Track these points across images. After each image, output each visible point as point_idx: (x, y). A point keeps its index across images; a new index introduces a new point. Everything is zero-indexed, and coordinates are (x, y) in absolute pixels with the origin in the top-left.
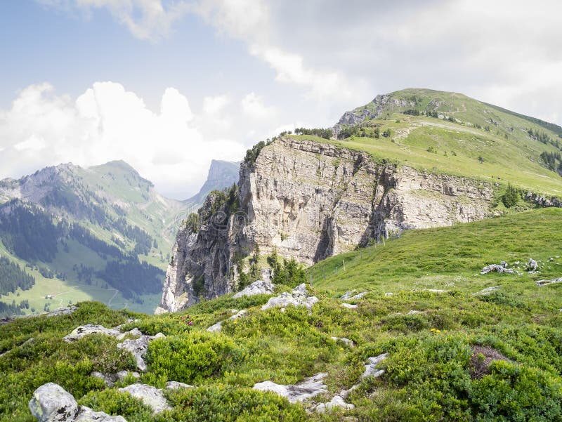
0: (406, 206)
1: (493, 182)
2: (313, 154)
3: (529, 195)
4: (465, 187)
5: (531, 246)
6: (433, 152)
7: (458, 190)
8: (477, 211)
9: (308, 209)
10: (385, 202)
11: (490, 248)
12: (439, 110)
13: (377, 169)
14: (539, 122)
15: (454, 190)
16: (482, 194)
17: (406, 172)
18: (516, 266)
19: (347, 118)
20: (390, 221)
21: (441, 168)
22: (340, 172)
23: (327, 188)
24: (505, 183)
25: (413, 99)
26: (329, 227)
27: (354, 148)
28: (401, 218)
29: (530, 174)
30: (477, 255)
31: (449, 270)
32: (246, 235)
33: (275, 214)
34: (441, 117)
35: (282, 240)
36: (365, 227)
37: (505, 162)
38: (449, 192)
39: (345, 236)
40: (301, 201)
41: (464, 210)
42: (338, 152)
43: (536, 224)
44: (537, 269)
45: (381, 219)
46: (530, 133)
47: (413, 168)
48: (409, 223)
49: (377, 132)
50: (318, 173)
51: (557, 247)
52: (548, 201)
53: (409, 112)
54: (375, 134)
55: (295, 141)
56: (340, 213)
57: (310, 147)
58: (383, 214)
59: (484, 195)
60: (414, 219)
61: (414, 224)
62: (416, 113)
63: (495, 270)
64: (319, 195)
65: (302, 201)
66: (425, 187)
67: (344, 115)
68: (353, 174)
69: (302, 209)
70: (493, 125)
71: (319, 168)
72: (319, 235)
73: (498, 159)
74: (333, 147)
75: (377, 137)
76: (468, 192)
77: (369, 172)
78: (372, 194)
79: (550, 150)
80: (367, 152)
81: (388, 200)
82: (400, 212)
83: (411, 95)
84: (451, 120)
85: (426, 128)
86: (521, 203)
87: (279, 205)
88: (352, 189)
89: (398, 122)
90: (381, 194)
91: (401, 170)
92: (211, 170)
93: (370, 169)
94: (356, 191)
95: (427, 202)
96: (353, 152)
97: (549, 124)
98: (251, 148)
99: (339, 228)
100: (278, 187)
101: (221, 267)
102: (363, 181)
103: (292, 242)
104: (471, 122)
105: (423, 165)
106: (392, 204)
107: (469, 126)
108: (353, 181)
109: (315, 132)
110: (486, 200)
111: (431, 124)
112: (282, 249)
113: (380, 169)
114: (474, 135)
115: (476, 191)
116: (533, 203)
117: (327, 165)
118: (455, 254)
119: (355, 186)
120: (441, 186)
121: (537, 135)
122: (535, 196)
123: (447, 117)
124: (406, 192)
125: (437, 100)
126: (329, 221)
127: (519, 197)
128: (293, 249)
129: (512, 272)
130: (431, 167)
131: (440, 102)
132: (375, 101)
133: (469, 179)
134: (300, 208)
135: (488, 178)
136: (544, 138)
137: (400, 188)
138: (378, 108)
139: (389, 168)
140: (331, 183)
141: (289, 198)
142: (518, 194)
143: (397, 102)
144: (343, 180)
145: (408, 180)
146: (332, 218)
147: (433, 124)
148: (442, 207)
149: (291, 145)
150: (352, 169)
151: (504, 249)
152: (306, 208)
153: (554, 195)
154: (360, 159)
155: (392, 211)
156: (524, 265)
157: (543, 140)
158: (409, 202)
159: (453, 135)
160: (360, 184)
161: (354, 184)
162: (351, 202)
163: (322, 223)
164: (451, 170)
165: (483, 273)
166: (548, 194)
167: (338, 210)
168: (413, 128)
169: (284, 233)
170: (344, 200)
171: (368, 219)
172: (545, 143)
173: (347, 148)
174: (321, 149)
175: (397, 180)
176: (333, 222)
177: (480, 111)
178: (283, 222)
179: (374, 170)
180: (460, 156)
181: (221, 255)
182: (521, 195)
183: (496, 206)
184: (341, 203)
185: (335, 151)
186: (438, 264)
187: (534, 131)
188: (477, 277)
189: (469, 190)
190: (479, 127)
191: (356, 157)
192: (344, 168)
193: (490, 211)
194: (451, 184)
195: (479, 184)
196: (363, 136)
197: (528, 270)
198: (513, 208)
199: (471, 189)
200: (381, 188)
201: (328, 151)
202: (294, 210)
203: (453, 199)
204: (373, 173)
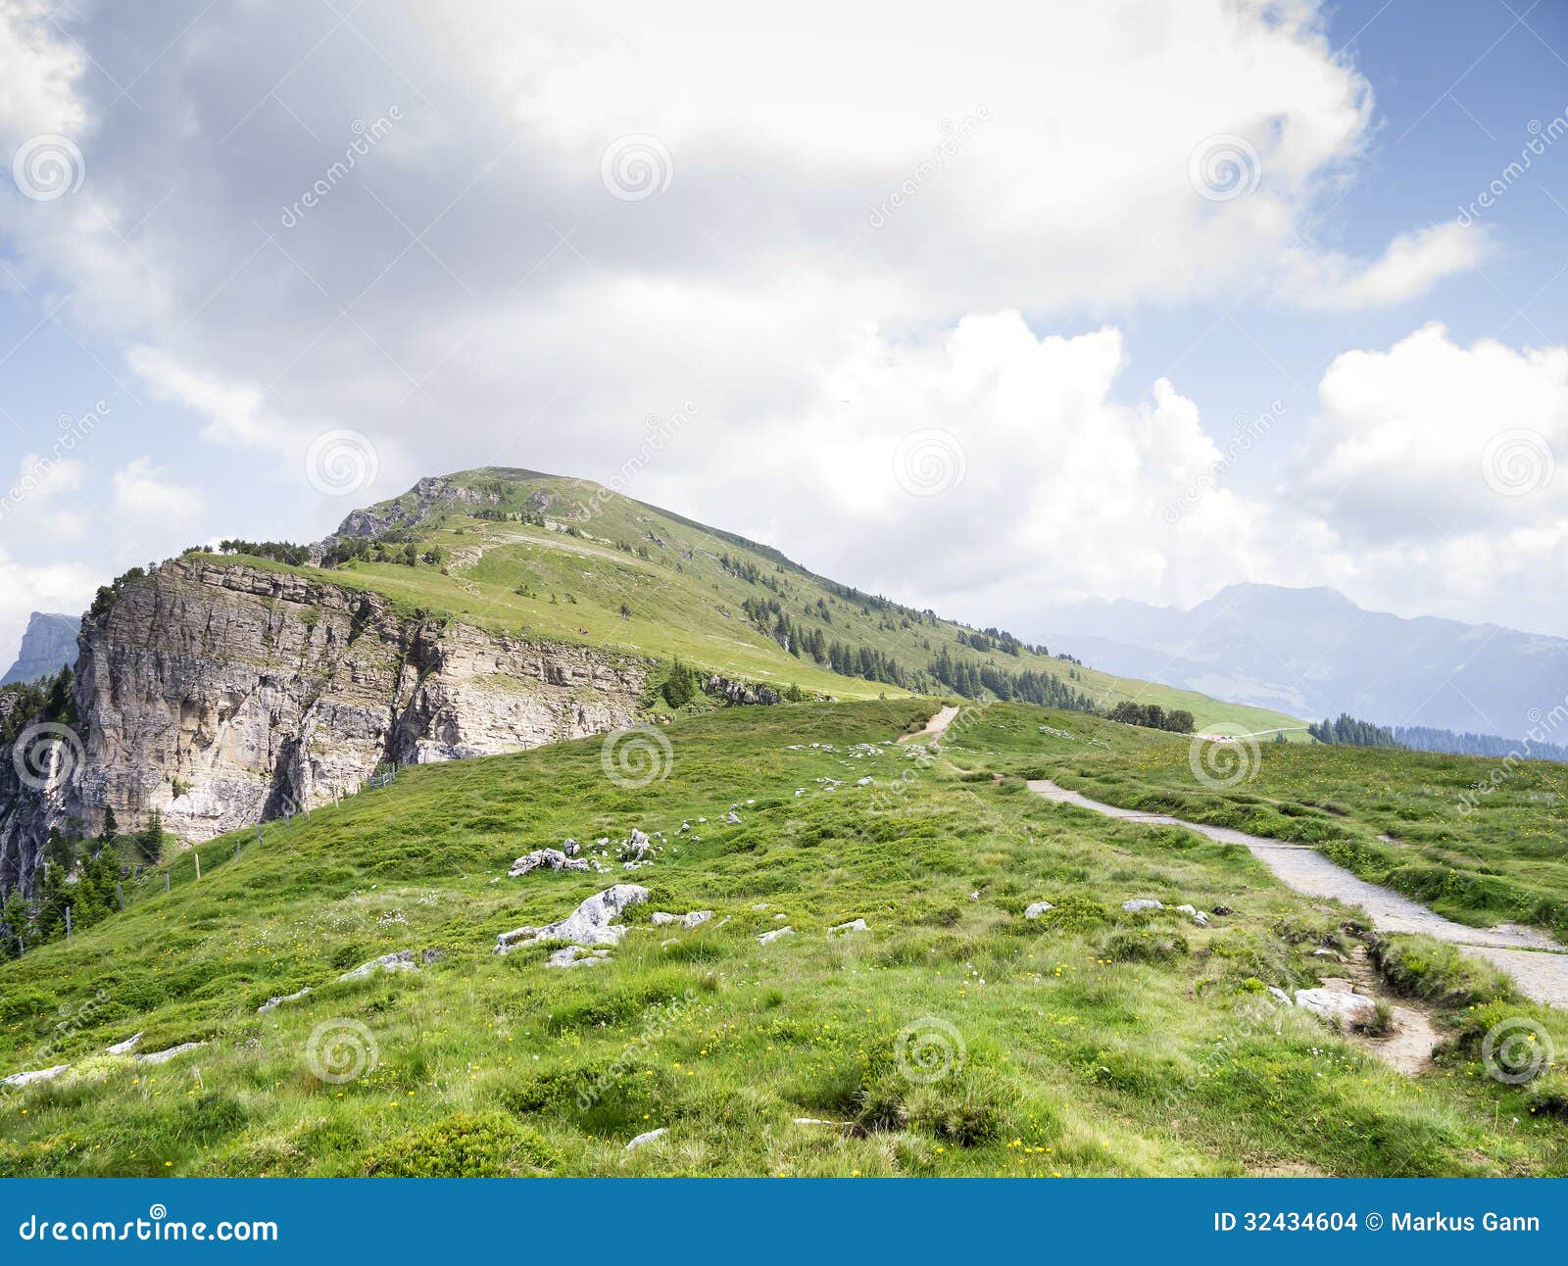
0: (465, 708)
1: (644, 656)
2: (257, 598)
3: (713, 681)
4: (589, 667)
5: (656, 795)
6: (528, 595)
7: (574, 674)
8: (613, 716)
9: (239, 723)
10: (419, 702)
11: (559, 804)
12: (547, 511)
13: (404, 632)
14: (741, 542)
15: (567, 674)
16: (622, 680)
17: (464, 637)
18: (599, 849)
19: (356, 523)
20: (429, 743)
21: (540, 628)
22: (318, 637)
23: (286, 673)
24: (668, 657)
25: (496, 489)
26: (292, 762)
27: (352, 584)
28: (452, 736)
29: (721, 642)
30: (520, 825)
31: (436, 870)
32: (81, 789)
33: (156, 735)
34: (551, 526)
35: (176, 796)
36: (376, 759)
37: (674, 617)
38: (556, 678)
39: (328, 781)
40: (224, 703)
41: (587, 716)
42: (314, 594)
43: (694, 742)
44: (647, 856)
45: (410, 741)
46: (725, 562)
47: (478, 628)
48: (470, 747)
49: (410, 553)
50: (267, 638)
51: (710, 794)
52: (750, 693)
53: (486, 515)
54: (406, 558)
55: (212, 567)
56: (317, 729)
57: (248, 581)
58: (414, 729)
59: (628, 683)
60: (480, 737)
61: (483, 749)
62: (501, 518)
63: (547, 864)
64: (269, 691)
65: (228, 704)
66: (505, 668)
67: (350, 517)
68: (350, 641)
69: (226, 723)
70: (655, 545)
71: (270, 628)
72: (269, 780)
73: (663, 612)
74: (303, 582)
75: (411, 563)
76: (595, 677)
77: (384, 638)
78: (391, 685)
79: (761, 594)
80: (380, 594)
81: (425, 698)
82: (451, 722)
83: (490, 480)
84: (571, 532)
85: (516, 546)
86: (699, 697)
87: (168, 715)
88: (347, 675)
89: (459, 533)
90: (412, 685)
91: (455, 633)
92: (29, 638)
93: (388, 630)
94: (355, 679)
95: (510, 701)
96: (347, 592)
97: (759, 546)
98: (109, 584)
99: (315, 764)
100: (167, 674)
101: (24, 868)
102: (372, 656)
103: (200, 798)
104: (610, 539)
105: (503, 623)
106: (434, 705)
107: (610, 547)
108: (348, 658)
109: (269, 549)
110: (631, 693)
111: (526, 539)
112: (175, 818)
113: (410, 629)
114: (614, 563)
115: (611, 676)
116: (723, 697)
117: (288, 622)
118: (467, 826)
119: (354, 669)
120: (540, 665)
121: (737, 566)
122: (724, 683)
123: (564, 528)
124: (466, 680)
125: (545, 492)
126: (290, 747)
127: (696, 685)
128: (204, 816)
129: (585, 866)
130: (519, 627)
131: (551, 497)
132: (416, 489)
133: (599, 651)
134: (221, 720)
135: (634, 647)
136: (751, 572)
137: (450, 670)
138: (423, 505)
139: (429, 629)
140: (297, 661)
141: (195, 697)
142: (694, 679)
143: (462, 492)
144: (324, 655)
145: (470, 656)
146: (299, 742)
147: (534, 540)
148: (543, 709)
149: (202, 577)
150: (347, 631)
151: (592, 805)
152: (236, 718)
153: (760, 680)
154: (366, 610)
155: (433, 722)
156: (619, 845)
157: (749, 576)
158: (471, 700)
159: (572, 562)
160: (363, 663)
161: (350, 665)
162: (343, 704)
163: (276, 752)
164: (560, 633)
165: (516, 873)
166: (750, 678)
167: (313, 723)
168: (490, 547)
169: (181, 780)
170: (328, 700)
171: (382, 739)
172: (751, 581)
173: (335, 586)
174: (276, 586)
175: (444, 654)
176: (302, 749)
177: (629, 518)
178: (178, 753)
179: (396, 633)
180: (585, 604)
181: (23, 840)
182: (700, 681)
183: (651, 705)
184: (320, 706)
185: (308, 592)
186: (411, 855)
187: (730, 558)
188: (497, 886)
189: (598, 673)
190: (627, 549)
191: (357, 606)
192: (329, 630)
193: (640, 715)
194: (560, 662)
195: (617, 661)
196: (379, 559)
197: (625, 859)
198: (684, 708)
199: (600, 670)
200: (411, 671)
201: (291, 591)
202: (206, 724)
203: (565, 693)
204: (394, 640)
